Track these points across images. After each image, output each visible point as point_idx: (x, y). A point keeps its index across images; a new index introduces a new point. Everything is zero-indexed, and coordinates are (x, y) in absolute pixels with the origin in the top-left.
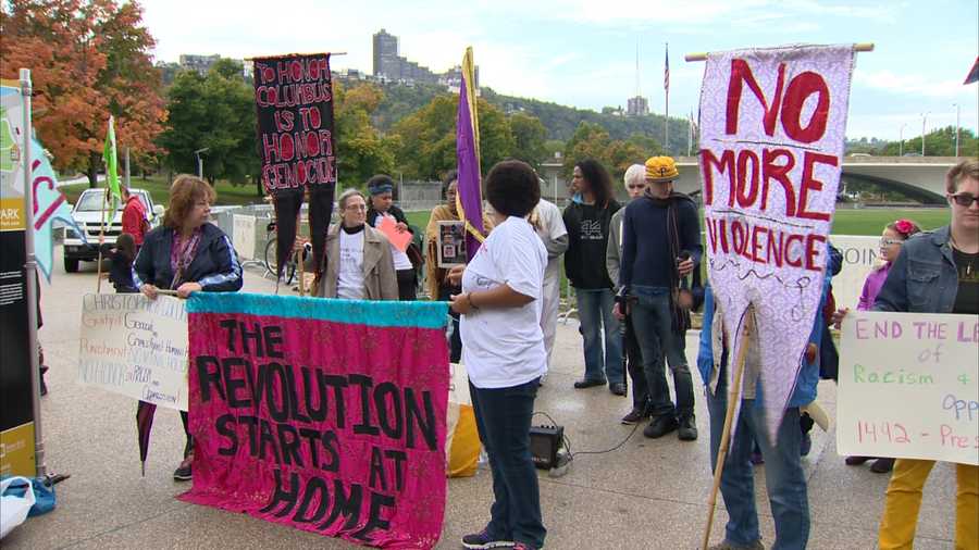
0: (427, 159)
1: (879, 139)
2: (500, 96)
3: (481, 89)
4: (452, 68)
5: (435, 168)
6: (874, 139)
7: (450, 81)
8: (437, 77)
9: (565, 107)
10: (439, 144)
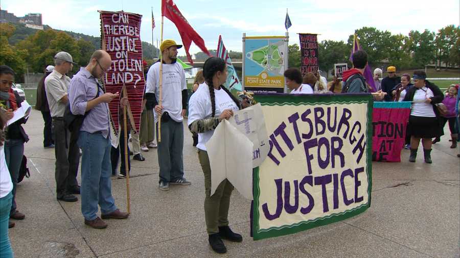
0: (37, 62)
1: (233, 51)
2: (54, 30)
3: (44, 26)
4: (27, 14)
5: (41, 66)
6: (231, 51)
7: (26, 21)
8: (19, 19)
9: (88, 36)
10: (42, 54)
